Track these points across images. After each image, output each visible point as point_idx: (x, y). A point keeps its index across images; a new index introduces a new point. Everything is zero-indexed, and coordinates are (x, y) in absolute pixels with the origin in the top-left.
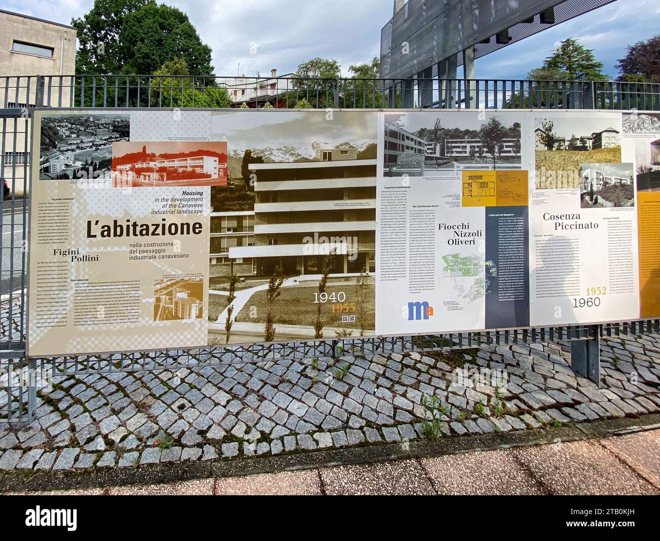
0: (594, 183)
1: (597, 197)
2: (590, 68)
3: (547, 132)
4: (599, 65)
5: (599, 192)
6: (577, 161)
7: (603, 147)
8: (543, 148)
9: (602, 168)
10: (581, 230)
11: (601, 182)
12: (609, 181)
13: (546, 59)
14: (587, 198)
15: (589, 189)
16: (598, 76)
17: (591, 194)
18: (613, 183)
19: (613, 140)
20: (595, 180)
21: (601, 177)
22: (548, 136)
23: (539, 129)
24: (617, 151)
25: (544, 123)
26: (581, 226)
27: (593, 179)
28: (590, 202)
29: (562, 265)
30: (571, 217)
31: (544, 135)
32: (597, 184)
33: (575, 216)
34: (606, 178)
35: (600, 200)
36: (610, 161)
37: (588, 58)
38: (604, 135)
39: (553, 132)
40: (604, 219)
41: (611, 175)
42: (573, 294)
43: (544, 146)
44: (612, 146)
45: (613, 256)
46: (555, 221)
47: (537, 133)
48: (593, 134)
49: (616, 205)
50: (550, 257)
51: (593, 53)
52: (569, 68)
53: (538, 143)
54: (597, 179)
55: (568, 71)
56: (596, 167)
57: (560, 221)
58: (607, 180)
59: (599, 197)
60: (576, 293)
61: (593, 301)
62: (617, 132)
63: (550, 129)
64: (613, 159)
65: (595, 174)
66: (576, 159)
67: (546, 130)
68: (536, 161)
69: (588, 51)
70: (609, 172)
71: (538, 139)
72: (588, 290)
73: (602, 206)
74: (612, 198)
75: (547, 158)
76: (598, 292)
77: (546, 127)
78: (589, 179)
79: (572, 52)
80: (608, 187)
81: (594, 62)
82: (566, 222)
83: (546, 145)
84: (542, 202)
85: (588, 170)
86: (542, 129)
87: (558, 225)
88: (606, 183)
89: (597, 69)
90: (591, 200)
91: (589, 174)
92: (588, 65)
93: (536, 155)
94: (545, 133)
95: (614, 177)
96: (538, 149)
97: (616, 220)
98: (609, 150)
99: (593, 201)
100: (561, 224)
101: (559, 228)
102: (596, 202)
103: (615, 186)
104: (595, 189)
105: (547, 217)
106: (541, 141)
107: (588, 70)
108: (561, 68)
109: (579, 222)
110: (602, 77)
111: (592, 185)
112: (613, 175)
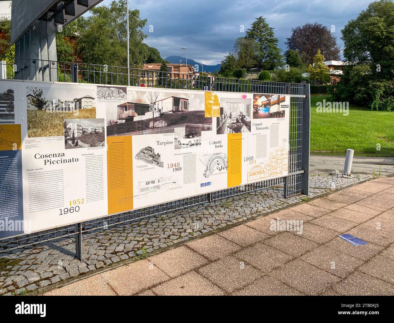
0: (76, 132)
1: (77, 141)
2: (271, 42)
3: (37, 97)
4: (276, 41)
5: (79, 138)
6: (63, 117)
7: (82, 108)
8: (33, 108)
9: (82, 122)
10: (65, 163)
11: (81, 131)
12: (87, 131)
13: (248, 31)
14: (70, 142)
15: (72, 136)
16: (275, 48)
17: (73, 139)
18: (89, 131)
19: (90, 104)
20: (76, 130)
21: (81, 128)
22: (38, 100)
23: (30, 95)
24: (93, 111)
25: (35, 91)
26: (65, 161)
27: (75, 129)
28: (72, 145)
29: (50, 188)
30: (57, 156)
31: (35, 99)
32: (78, 133)
33: (61, 155)
34: (84, 129)
35: (80, 143)
36: (88, 117)
37: (271, 34)
38: (83, 100)
39: (42, 97)
40: (82, 155)
41: (88, 126)
42: (58, 206)
43: (34, 107)
44: (90, 107)
45: (89, 178)
46: (45, 159)
47: (28, 97)
48: (75, 99)
49: (91, 146)
50: (41, 183)
51: (274, 31)
52: (260, 40)
53: (30, 105)
54: (78, 129)
55: (260, 42)
56: (77, 122)
57: (48, 158)
58: (85, 130)
59: (79, 141)
60: (62, 206)
61: (74, 209)
62: (93, 99)
63: (40, 95)
64: (90, 116)
65: (76, 126)
66: (61, 116)
67: (36, 95)
68: (28, 117)
69: (271, 28)
70: (87, 125)
71: (29, 101)
72: (71, 202)
73: (81, 147)
74: (89, 141)
75: (38, 116)
76: (78, 203)
77: (37, 93)
78: (72, 129)
79: (263, 28)
80: (86, 134)
81: (274, 38)
82: (53, 159)
83: (36, 106)
84: (34, 146)
85: (71, 124)
86: (33, 95)
87: (47, 161)
88: (84, 132)
89: (275, 43)
90: (73, 143)
91: (72, 126)
92: (271, 39)
93: (28, 113)
94: (36, 98)
95: (90, 128)
96: (29, 109)
97: (91, 155)
98: (87, 110)
99: (75, 144)
100: (49, 160)
101: (48, 164)
102: (77, 144)
103: (91, 133)
104: (76, 136)
105: (38, 156)
106: (32, 103)
107: (270, 43)
108: (256, 39)
109: (63, 158)
110: (277, 50)
111: (73, 133)
112: (89, 126)
